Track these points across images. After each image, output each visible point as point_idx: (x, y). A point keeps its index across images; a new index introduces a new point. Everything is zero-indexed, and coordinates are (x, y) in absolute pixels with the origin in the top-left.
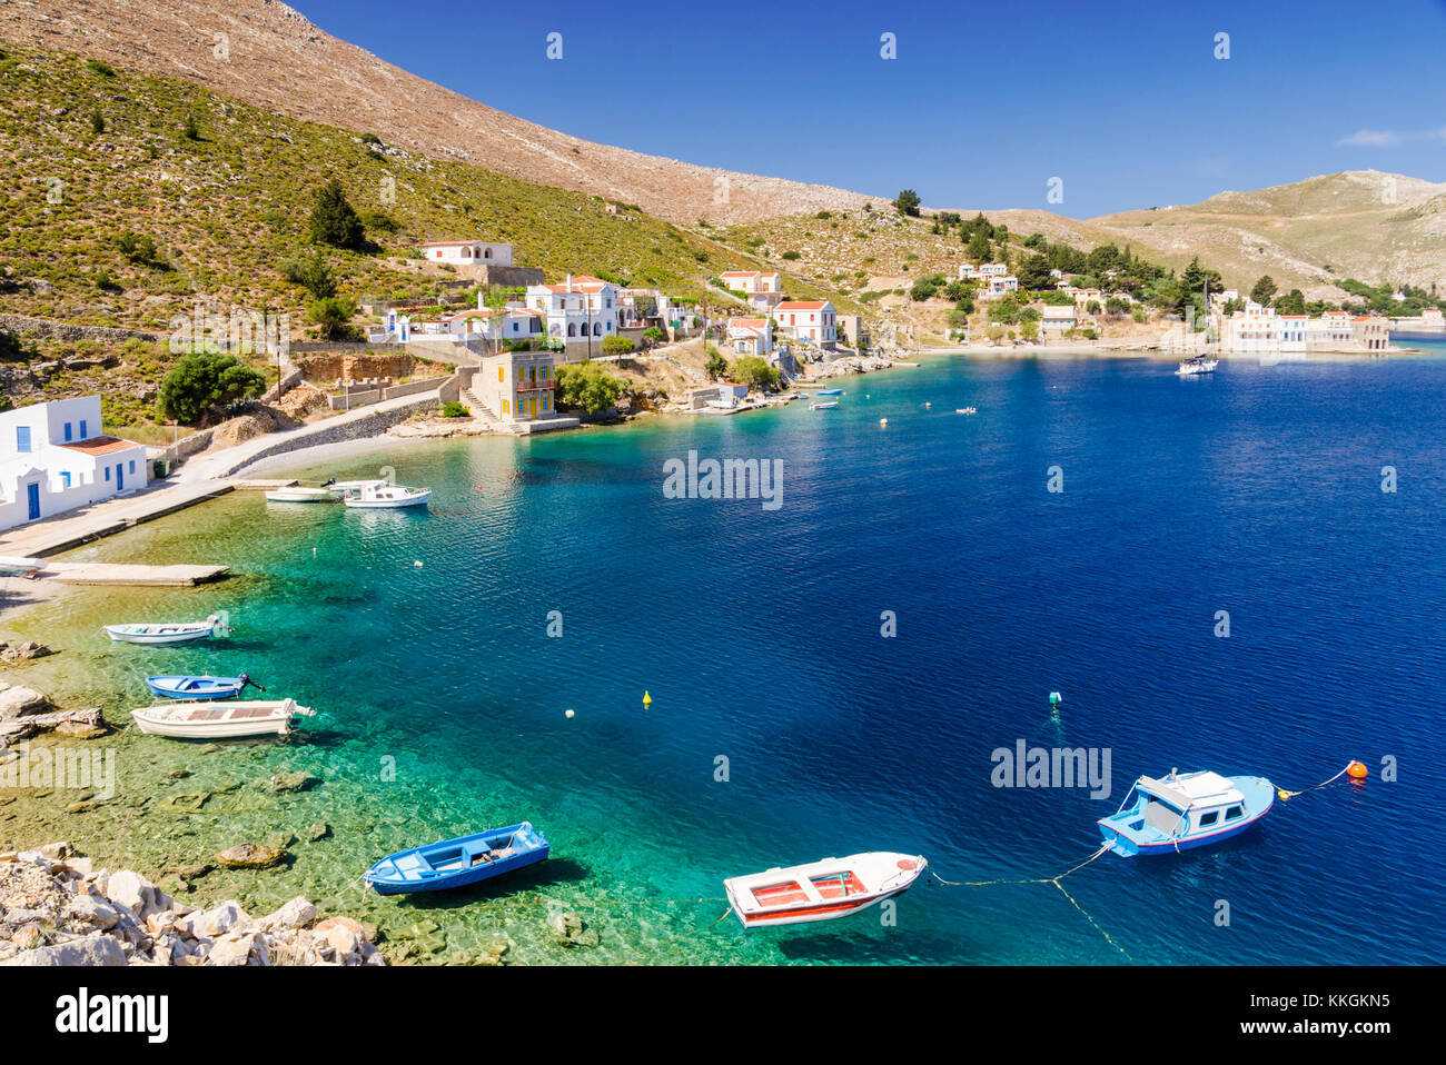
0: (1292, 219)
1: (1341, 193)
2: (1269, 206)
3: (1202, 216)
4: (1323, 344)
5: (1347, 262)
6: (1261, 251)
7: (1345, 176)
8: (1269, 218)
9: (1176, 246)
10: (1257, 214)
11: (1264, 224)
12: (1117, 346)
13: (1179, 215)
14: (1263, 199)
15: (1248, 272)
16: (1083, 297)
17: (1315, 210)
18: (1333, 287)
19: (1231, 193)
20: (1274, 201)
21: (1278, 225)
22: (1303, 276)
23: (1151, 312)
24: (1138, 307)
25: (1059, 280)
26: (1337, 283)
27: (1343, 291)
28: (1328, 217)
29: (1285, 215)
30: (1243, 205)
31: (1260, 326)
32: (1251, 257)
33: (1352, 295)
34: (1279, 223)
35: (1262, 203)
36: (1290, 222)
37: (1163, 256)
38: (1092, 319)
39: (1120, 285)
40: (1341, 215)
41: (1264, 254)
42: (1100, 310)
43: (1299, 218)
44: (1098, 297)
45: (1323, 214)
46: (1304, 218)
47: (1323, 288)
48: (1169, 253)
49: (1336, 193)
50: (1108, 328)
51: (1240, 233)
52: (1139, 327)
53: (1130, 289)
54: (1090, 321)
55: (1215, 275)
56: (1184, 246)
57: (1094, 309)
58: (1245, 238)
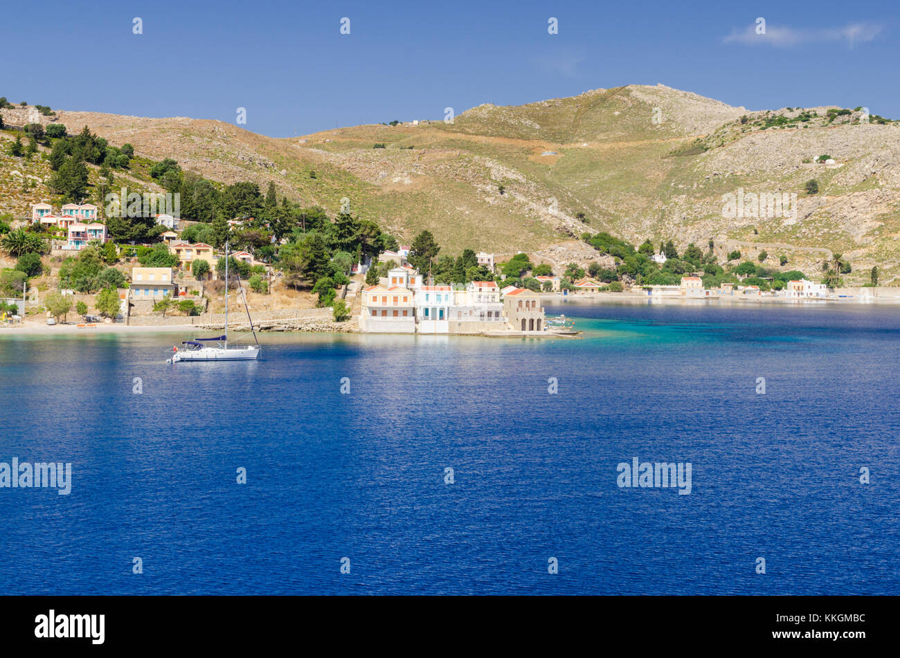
0: (564, 147)
1: (623, 114)
2: (538, 127)
3: (452, 136)
4: (467, 323)
5: (620, 207)
6: (502, 190)
7: (629, 91)
8: (535, 143)
9: (396, 180)
10: (522, 137)
11: (529, 151)
12: (222, 325)
13: (425, 134)
14: (530, 116)
15: (482, 220)
16: (189, 255)
17: (591, 137)
18: (581, 242)
19: (490, 107)
20: (543, 119)
21: (547, 153)
22: (549, 227)
23: (277, 277)
24: (260, 270)
25: (166, 230)
26: (587, 238)
27: (592, 249)
28: (606, 146)
29: (554, 140)
30: (504, 124)
31: (396, 299)
32: (487, 199)
33: (602, 255)
34: (548, 152)
35: (529, 122)
36: (561, 151)
37: (379, 194)
38: (198, 286)
39: (243, 239)
40: (621, 144)
41: (506, 195)
42: (210, 274)
43: (573, 145)
44: (210, 257)
45: (601, 141)
46: (578, 145)
47: (571, 244)
48: (386, 190)
49: (617, 113)
50: (216, 300)
51: (489, 164)
52: (257, 298)
53: (258, 244)
54: (196, 289)
55: (372, 228)
56: (407, 181)
57: (202, 271)
58: (493, 172)
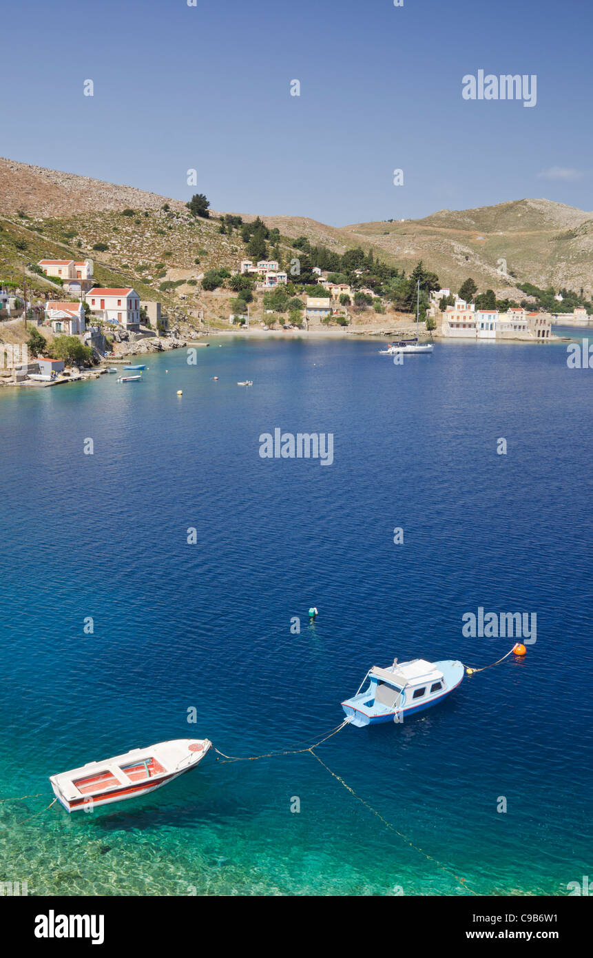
0: (489, 234)
1: (523, 216)
2: (474, 223)
3: (426, 228)
4: (507, 333)
5: (526, 269)
6: (467, 258)
7: (526, 202)
8: (472, 232)
9: (406, 251)
10: (465, 229)
11: (469, 237)
12: (362, 331)
14: (469, 217)
15: (457, 275)
16: (337, 291)
17: (504, 229)
18: (515, 288)
19: (446, 211)
20: (476, 219)
21: (480, 238)
22: (495, 279)
23: (388, 305)
24: (378, 300)
25: (319, 276)
26: (518, 286)
27: (521, 292)
28: (514, 234)
29: (483, 231)
30: (455, 221)
31: (465, 318)
32: (459, 263)
33: (528, 295)
34: (480, 237)
35: (469, 220)
36: (488, 237)
37: (397, 260)
38: (344, 309)
39: (365, 282)
40: (523, 233)
41: (469, 261)
42: (350, 302)
43: (494, 234)
44: (348, 292)
45: (510, 231)
46: (497, 234)
47: (509, 289)
48: (401, 258)
49: (519, 215)
50: (355, 317)
51: (453, 244)
52: (378, 316)
53: (372, 285)
54: (342, 310)
55: (434, 276)
56: (412, 253)
57: (345, 300)
58: (455, 248)
